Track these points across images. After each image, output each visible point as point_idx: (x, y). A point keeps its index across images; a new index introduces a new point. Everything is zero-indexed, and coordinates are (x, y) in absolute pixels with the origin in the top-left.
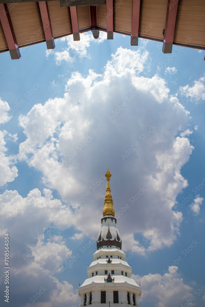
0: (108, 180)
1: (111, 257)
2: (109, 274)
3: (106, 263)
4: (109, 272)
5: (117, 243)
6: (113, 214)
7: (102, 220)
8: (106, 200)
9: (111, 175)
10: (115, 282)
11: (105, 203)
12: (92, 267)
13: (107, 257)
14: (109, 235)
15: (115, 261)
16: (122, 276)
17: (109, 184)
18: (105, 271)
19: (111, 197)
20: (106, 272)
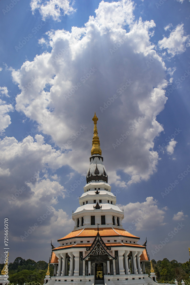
0: (95, 123)
1: (99, 189)
2: (98, 203)
3: (95, 194)
4: (98, 201)
5: (105, 179)
6: (100, 153)
7: (91, 158)
8: (93, 142)
9: (98, 119)
10: (102, 208)
11: (93, 144)
12: (83, 197)
13: (96, 189)
14: (97, 172)
15: (102, 192)
16: (108, 204)
17: (96, 127)
18: (94, 200)
19: (98, 139)
20: (95, 201)
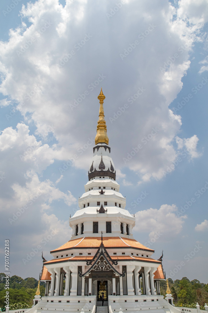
0: (102, 103)
1: (104, 188)
2: (102, 205)
3: (99, 194)
4: (102, 203)
5: (111, 174)
6: (106, 142)
7: (94, 149)
8: (98, 127)
9: (104, 97)
10: (108, 213)
11: (98, 130)
12: (84, 198)
13: (100, 188)
14: (102, 166)
15: (108, 192)
16: (115, 207)
17: (103, 108)
18: (97, 202)
19: (105, 123)
20: (98, 204)
